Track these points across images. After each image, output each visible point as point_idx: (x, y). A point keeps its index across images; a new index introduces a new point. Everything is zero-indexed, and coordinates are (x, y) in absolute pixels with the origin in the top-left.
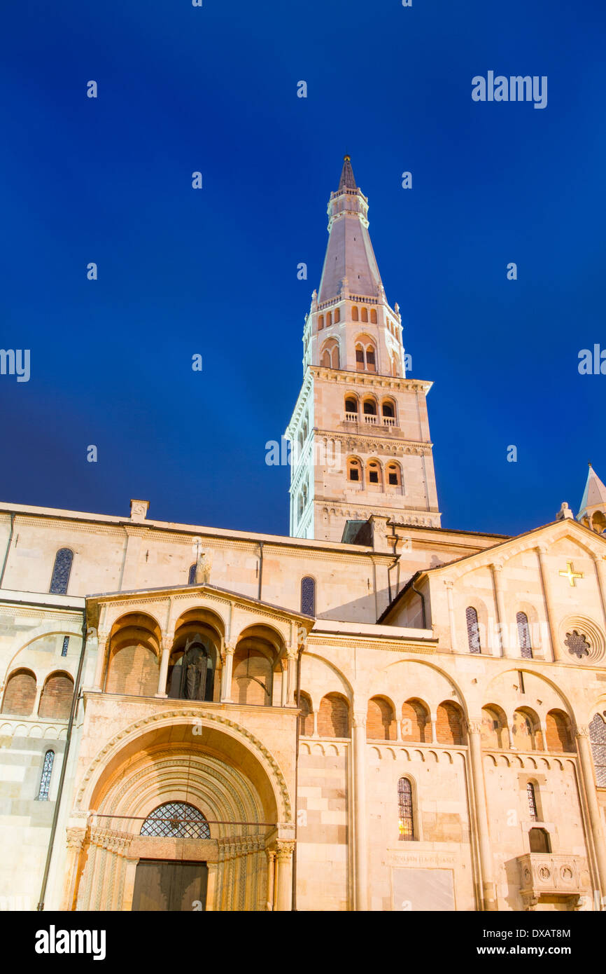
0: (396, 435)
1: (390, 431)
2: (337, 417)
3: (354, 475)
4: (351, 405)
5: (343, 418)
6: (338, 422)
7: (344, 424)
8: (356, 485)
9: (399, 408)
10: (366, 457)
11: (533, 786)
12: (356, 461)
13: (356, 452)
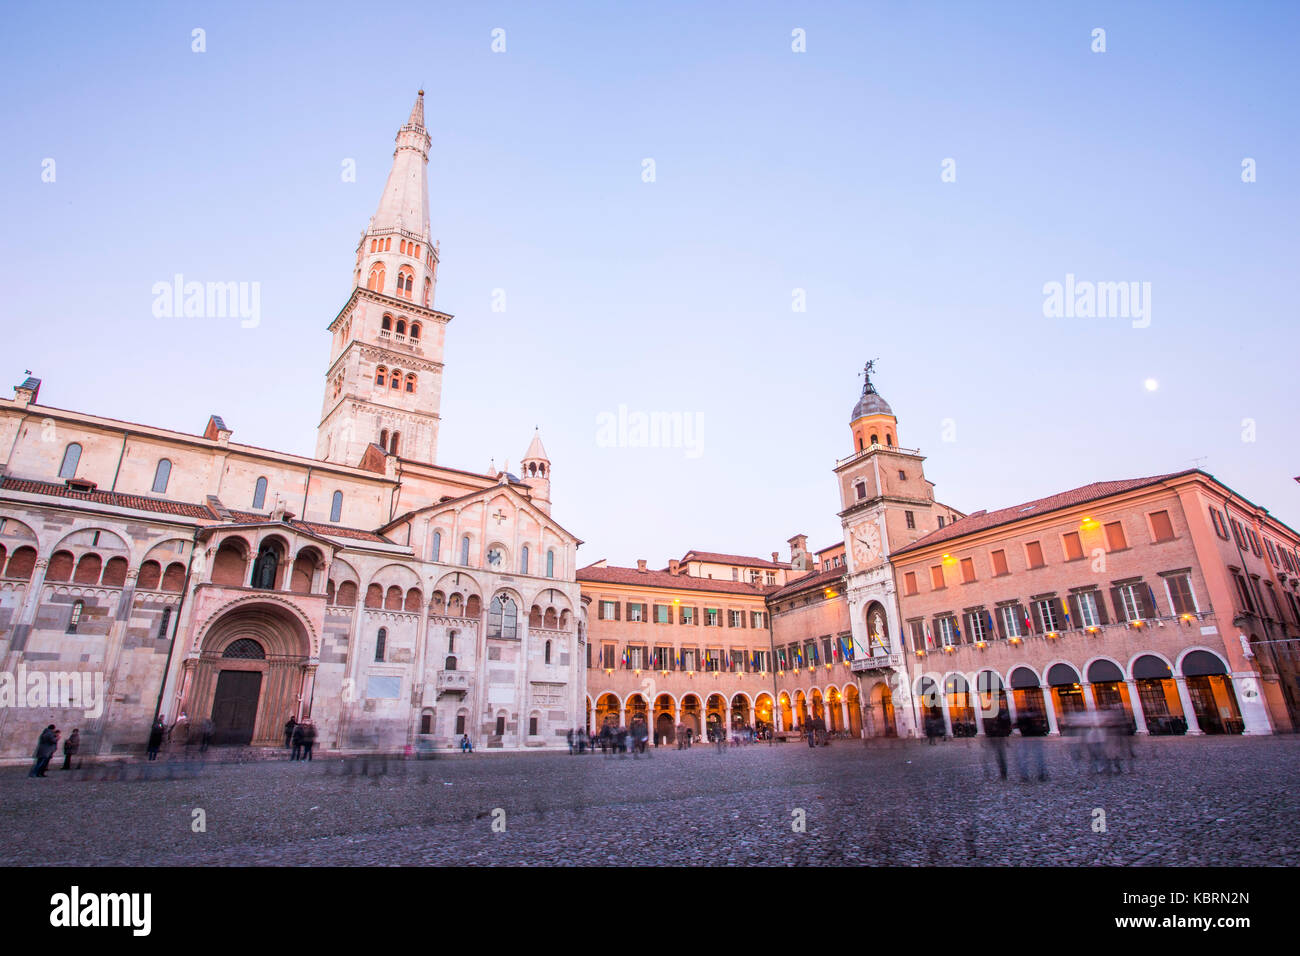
0: (418, 354)
1: (414, 349)
2: (374, 332)
3: (380, 381)
4: (386, 322)
5: (379, 334)
6: (375, 336)
7: (380, 339)
8: (382, 389)
9: (423, 332)
10: (391, 367)
11: (452, 634)
12: (382, 369)
13: (384, 363)
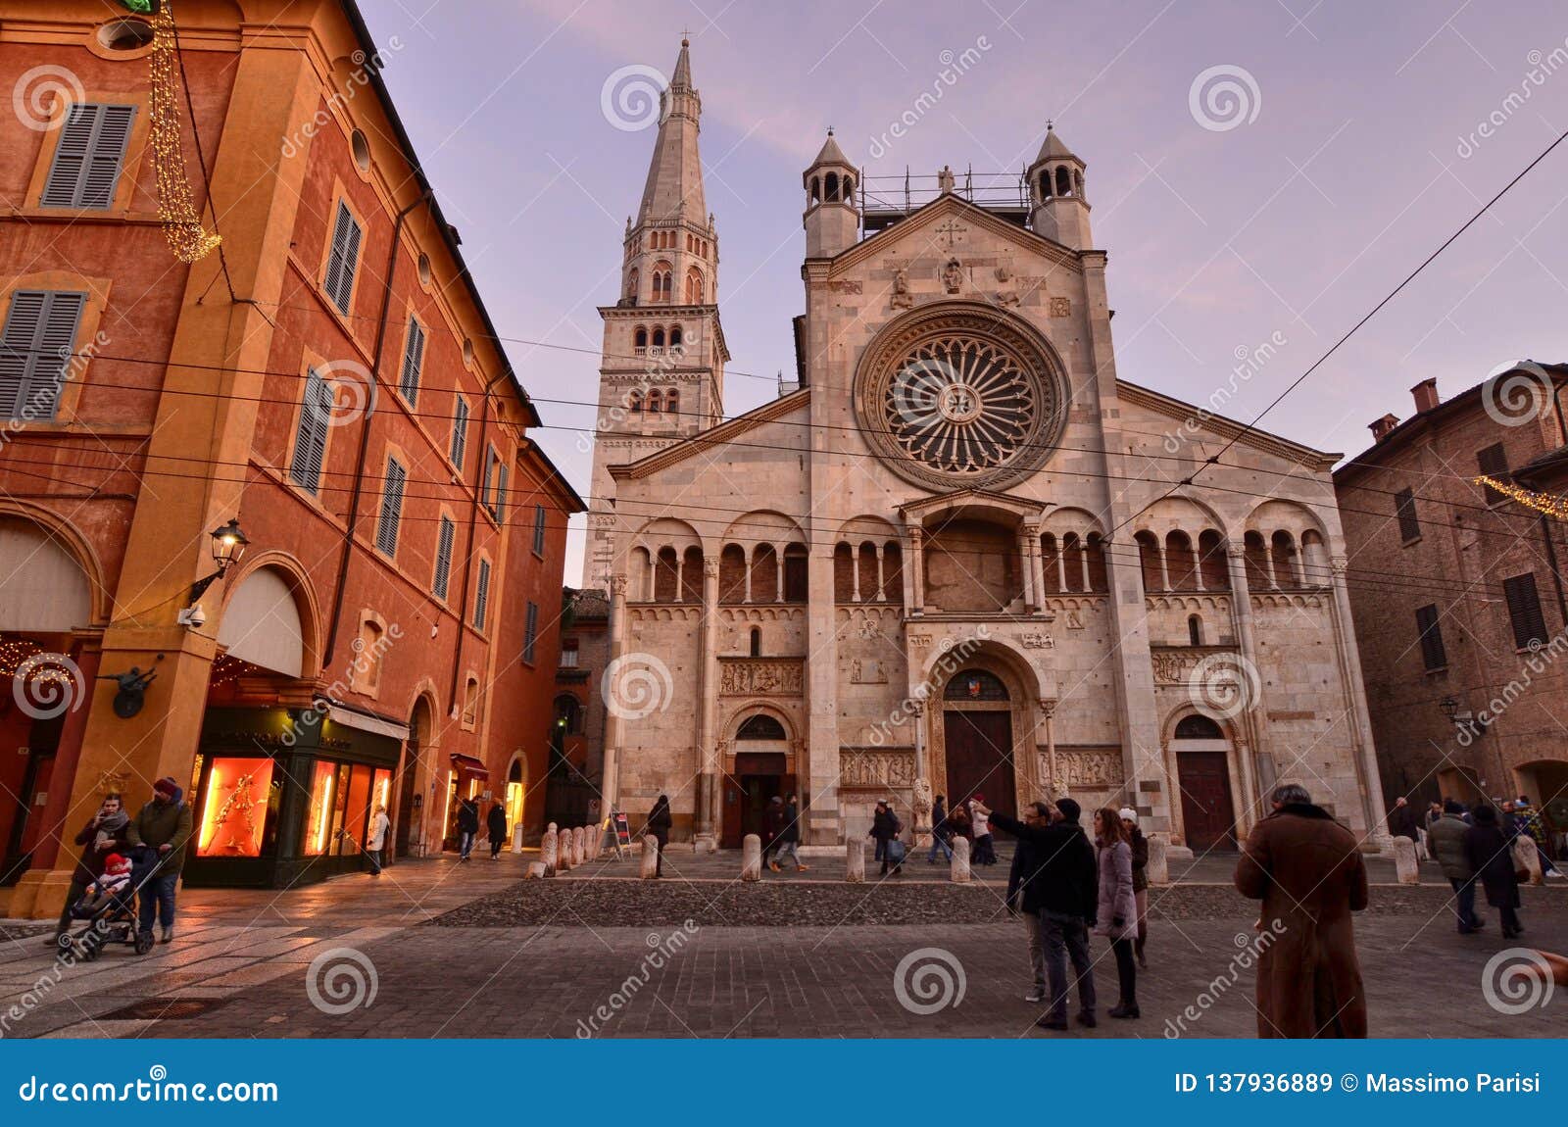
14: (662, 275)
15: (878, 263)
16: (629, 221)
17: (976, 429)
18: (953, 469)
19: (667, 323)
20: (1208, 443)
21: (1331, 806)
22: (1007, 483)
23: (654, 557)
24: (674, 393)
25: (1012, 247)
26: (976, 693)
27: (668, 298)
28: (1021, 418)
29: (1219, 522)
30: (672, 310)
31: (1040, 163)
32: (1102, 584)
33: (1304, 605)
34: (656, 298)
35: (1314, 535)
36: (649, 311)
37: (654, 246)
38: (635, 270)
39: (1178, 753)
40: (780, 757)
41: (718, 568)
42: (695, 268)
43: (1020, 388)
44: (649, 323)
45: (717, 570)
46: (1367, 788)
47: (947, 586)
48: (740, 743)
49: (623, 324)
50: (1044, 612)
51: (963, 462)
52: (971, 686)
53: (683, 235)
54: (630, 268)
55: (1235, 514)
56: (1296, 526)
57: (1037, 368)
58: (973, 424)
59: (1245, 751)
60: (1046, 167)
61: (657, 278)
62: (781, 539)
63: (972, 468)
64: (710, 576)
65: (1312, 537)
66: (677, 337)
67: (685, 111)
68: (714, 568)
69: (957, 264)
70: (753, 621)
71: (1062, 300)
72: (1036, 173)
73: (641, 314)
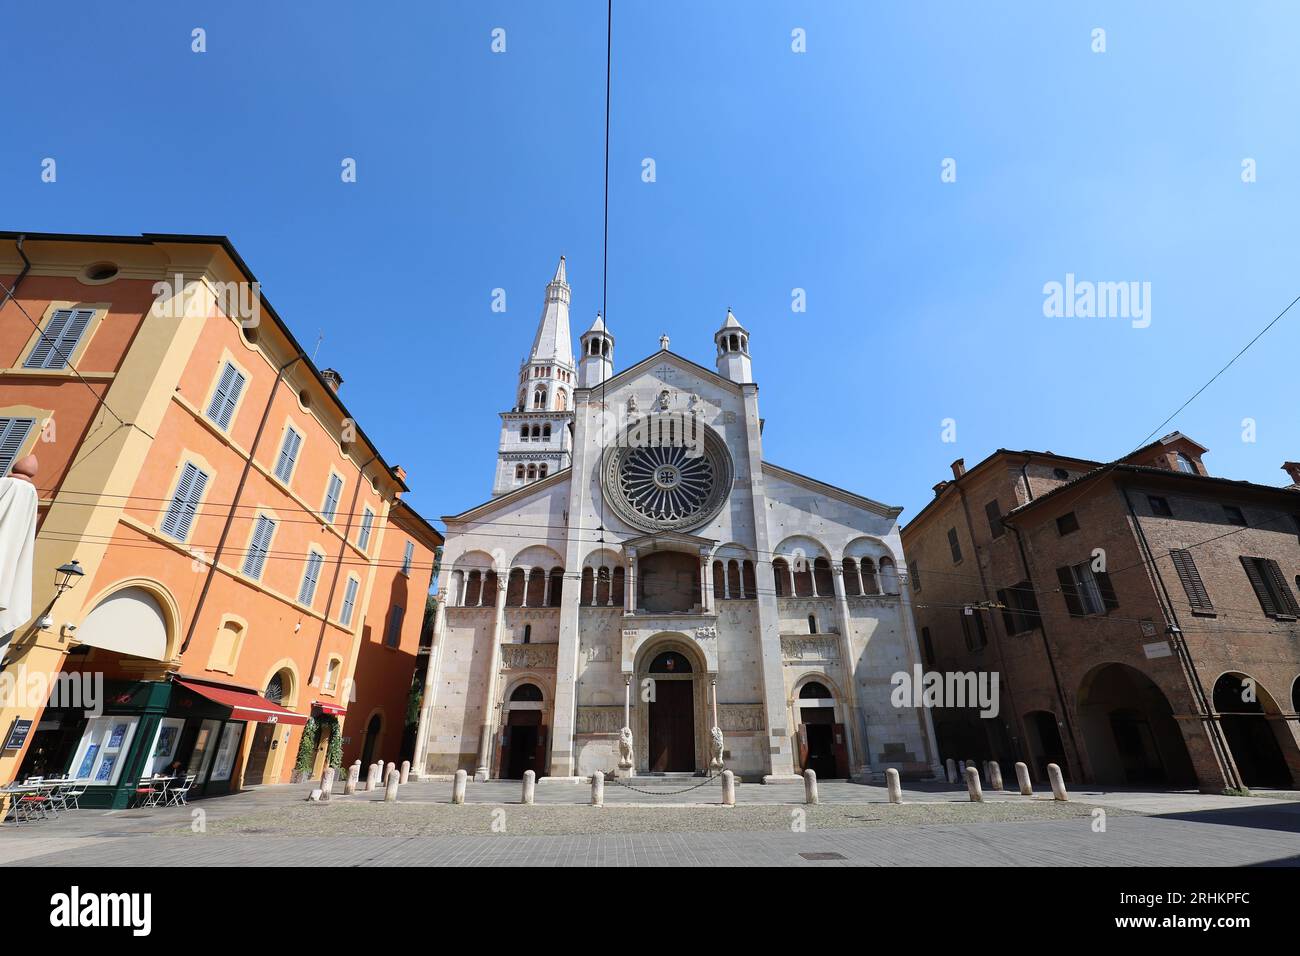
14: (541, 393)
15: (620, 392)
16: (523, 360)
17: (677, 493)
18: (662, 518)
19: (542, 423)
20: (819, 501)
21: (903, 745)
22: (692, 528)
23: (466, 576)
24: (544, 466)
25: (701, 381)
26: (671, 668)
27: (543, 407)
28: (705, 485)
29: (827, 552)
30: (545, 415)
31: (721, 331)
32: (752, 594)
33: (883, 606)
34: (536, 407)
35: (887, 560)
36: (531, 415)
37: (537, 376)
38: (524, 390)
39: (802, 709)
40: (538, 713)
41: (507, 584)
42: (561, 389)
43: (705, 467)
44: (530, 423)
45: (505, 585)
46: (926, 732)
47: (656, 595)
48: (513, 703)
49: (513, 423)
50: (712, 612)
51: (668, 514)
52: (668, 663)
53: (555, 370)
54: (521, 389)
55: (836, 547)
56: (875, 555)
57: (715, 455)
58: (676, 491)
59: (845, 706)
60: (725, 333)
61: (537, 396)
62: (548, 566)
63: (673, 518)
64: (501, 589)
65: (886, 560)
66: (547, 432)
67: (560, 296)
68: (504, 584)
69: (667, 392)
70: (527, 620)
71: (730, 413)
72: (719, 337)
73: (526, 417)
